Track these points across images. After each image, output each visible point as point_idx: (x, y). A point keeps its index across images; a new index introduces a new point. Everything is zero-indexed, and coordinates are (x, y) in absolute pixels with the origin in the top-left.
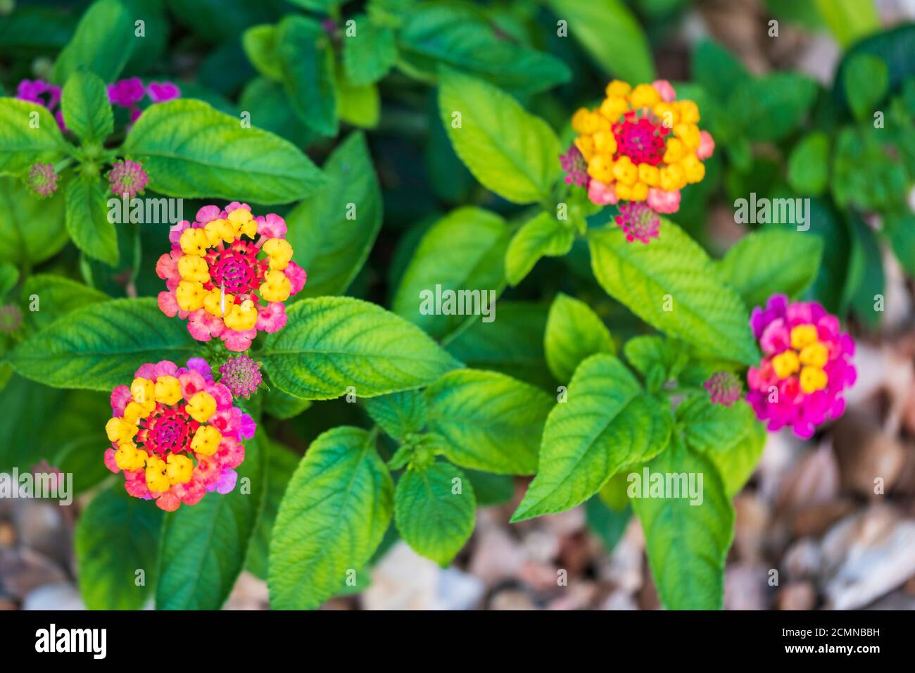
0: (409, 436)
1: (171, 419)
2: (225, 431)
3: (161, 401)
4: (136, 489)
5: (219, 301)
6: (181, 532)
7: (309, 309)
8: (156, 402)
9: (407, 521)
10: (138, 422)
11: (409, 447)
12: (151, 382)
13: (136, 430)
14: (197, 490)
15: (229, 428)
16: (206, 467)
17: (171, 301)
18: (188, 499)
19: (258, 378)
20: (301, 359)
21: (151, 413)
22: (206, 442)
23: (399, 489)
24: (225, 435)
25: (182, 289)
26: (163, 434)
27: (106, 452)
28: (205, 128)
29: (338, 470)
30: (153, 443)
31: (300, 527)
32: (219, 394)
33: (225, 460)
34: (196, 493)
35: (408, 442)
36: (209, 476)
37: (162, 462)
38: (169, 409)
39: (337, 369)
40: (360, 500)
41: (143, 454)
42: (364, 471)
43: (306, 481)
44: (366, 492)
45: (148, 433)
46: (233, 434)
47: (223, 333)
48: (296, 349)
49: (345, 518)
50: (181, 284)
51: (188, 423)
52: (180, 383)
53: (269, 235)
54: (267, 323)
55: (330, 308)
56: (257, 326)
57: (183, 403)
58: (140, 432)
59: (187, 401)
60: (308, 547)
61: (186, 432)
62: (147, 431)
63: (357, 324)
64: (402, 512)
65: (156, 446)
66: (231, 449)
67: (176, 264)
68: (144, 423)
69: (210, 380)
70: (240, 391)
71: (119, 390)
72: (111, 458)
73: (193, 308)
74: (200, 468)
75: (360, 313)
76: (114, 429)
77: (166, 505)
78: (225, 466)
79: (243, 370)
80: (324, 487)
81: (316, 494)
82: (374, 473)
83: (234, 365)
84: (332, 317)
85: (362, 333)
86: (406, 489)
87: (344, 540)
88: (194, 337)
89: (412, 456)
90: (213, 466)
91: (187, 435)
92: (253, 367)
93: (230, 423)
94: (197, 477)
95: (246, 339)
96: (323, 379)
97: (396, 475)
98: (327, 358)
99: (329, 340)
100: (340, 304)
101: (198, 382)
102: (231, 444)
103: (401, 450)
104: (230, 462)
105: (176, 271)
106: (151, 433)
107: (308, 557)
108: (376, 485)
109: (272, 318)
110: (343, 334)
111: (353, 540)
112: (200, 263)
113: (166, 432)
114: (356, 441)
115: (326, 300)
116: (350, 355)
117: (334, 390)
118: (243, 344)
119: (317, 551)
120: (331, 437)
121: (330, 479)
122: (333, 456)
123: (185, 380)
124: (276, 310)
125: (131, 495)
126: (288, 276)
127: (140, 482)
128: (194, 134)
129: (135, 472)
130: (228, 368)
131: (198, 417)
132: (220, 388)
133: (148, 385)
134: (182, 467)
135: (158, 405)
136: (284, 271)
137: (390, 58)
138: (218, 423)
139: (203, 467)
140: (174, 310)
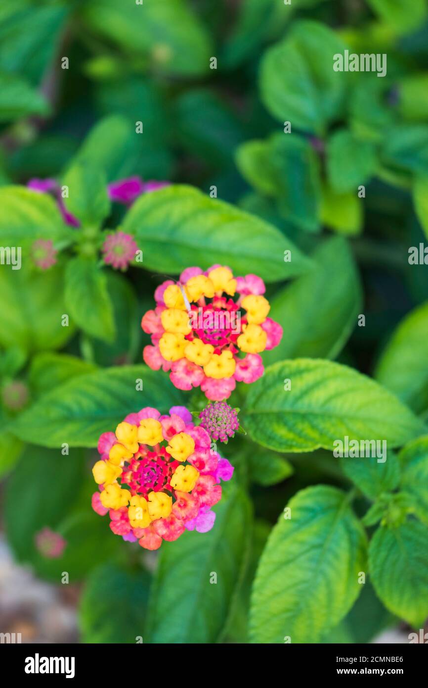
0: (383, 496)
1: (153, 460)
2: (203, 471)
3: (143, 442)
4: (120, 528)
5: (199, 351)
6: (171, 592)
7: (287, 371)
8: (139, 443)
9: (381, 575)
10: (122, 464)
11: (382, 505)
12: (135, 427)
13: (121, 471)
14: (177, 528)
15: (207, 468)
16: (185, 505)
17: (156, 355)
18: (168, 537)
19: (235, 423)
20: (280, 417)
21: (135, 455)
22: (185, 481)
23: (373, 544)
24: (202, 474)
25: (165, 342)
26: (146, 475)
27: (93, 495)
28: (195, 214)
29: (316, 526)
30: (136, 484)
31: (279, 581)
32: (199, 438)
33: (203, 499)
34: (177, 531)
35: (382, 501)
36: (188, 514)
37: (143, 500)
38: (151, 452)
39: (314, 427)
40: (337, 557)
41: (126, 493)
42: (340, 529)
43: (285, 536)
44: (342, 549)
45: (132, 475)
46: (212, 474)
47: (203, 383)
48: (275, 408)
49: (322, 572)
50: (165, 336)
51: (168, 464)
52: (162, 426)
53: (247, 293)
54: (245, 375)
55: (307, 370)
56: (234, 376)
57: (163, 446)
58: (124, 473)
59: (168, 442)
60: (287, 600)
61: (167, 472)
62: (131, 473)
63: (333, 387)
64: (375, 567)
65: (139, 487)
66: (209, 488)
67: (160, 320)
68: (128, 466)
69: (189, 423)
70: (217, 435)
71: (106, 436)
72: (99, 501)
73: (176, 358)
74: (179, 506)
75: (336, 376)
76: (101, 472)
77: (148, 543)
78: (203, 505)
79: (221, 414)
80: (302, 543)
81: (295, 549)
82: (349, 531)
83: (212, 409)
84: (308, 379)
85: (338, 395)
86: (380, 544)
87: (321, 594)
88: (176, 386)
89: (385, 513)
90: (191, 504)
91: (167, 475)
92: (230, 412)
93: (208, 463)
94: (176, 514)
95: (226, 389)
96: (300, 434)
97: (370, 531)
98: (304, 417)
99: (306, 400)
100: (316, 367)
101: (178, 425)
102: (209, 483)
103: (375, 507)
104: (208, 501)
105: (160, 326)
106: (135, 475)
107: (288, 610)
108: (352, 543)
109: (250, 370)
110: (319, 396)
111: (330, 596)
112: (182, 316)
113: (148, 473)
114: (333, 501)
115: (303, 362)
116: (326, 415)
117: (310, 444)
118: (223, 395)
119: (297, 604)
120: (309, 496)
121: (308, 535)
122: (311, 513)
123: (167, 424)
124: (254, 363)
125: (115, 533)
126: (264, 330)
127: (123, 522)
128: (184, 219)
129: (119, 511)
130: (207, 413)
131: (178, 457)
132: (199, 432)
133: (132, 430)
134: (163, 505)
135: (141, 447)
136: (261, 325)
137: (371, 167)
138: (198, 464)
139: (182, 505)
140: (159, 363)
